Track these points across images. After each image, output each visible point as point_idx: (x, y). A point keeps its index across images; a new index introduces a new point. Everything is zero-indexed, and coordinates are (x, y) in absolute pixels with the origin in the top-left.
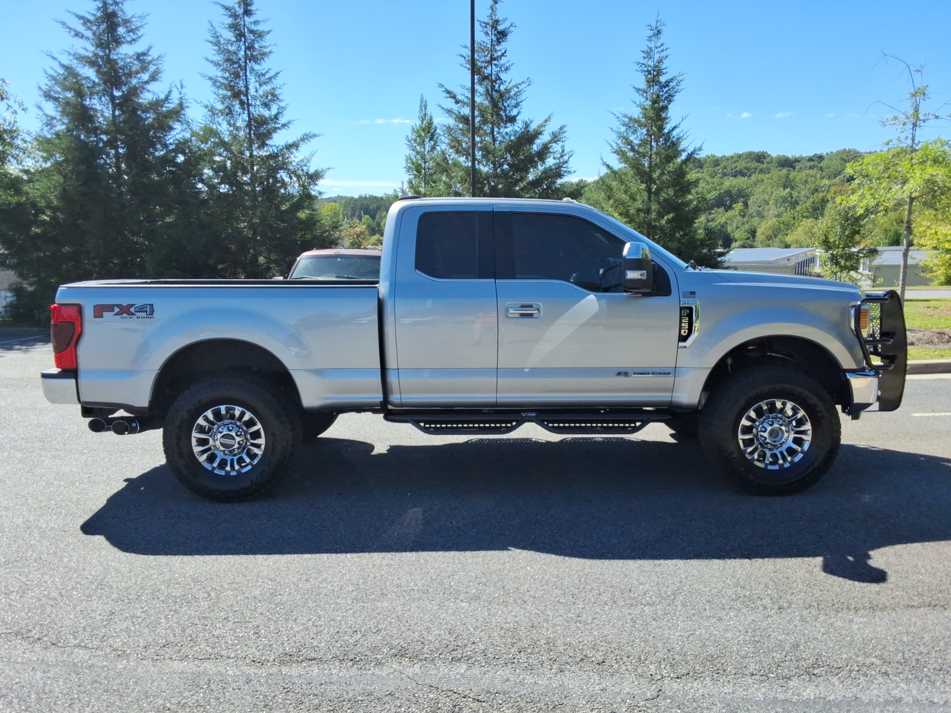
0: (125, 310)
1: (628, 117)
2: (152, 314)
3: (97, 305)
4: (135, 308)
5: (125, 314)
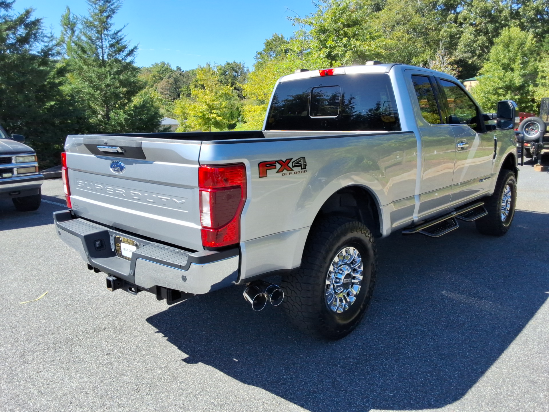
0: (285, 165)
1: (86, 19)
2: (305, 168)
3: (261, 162)
4: (293, 162)
5: (285, 170)
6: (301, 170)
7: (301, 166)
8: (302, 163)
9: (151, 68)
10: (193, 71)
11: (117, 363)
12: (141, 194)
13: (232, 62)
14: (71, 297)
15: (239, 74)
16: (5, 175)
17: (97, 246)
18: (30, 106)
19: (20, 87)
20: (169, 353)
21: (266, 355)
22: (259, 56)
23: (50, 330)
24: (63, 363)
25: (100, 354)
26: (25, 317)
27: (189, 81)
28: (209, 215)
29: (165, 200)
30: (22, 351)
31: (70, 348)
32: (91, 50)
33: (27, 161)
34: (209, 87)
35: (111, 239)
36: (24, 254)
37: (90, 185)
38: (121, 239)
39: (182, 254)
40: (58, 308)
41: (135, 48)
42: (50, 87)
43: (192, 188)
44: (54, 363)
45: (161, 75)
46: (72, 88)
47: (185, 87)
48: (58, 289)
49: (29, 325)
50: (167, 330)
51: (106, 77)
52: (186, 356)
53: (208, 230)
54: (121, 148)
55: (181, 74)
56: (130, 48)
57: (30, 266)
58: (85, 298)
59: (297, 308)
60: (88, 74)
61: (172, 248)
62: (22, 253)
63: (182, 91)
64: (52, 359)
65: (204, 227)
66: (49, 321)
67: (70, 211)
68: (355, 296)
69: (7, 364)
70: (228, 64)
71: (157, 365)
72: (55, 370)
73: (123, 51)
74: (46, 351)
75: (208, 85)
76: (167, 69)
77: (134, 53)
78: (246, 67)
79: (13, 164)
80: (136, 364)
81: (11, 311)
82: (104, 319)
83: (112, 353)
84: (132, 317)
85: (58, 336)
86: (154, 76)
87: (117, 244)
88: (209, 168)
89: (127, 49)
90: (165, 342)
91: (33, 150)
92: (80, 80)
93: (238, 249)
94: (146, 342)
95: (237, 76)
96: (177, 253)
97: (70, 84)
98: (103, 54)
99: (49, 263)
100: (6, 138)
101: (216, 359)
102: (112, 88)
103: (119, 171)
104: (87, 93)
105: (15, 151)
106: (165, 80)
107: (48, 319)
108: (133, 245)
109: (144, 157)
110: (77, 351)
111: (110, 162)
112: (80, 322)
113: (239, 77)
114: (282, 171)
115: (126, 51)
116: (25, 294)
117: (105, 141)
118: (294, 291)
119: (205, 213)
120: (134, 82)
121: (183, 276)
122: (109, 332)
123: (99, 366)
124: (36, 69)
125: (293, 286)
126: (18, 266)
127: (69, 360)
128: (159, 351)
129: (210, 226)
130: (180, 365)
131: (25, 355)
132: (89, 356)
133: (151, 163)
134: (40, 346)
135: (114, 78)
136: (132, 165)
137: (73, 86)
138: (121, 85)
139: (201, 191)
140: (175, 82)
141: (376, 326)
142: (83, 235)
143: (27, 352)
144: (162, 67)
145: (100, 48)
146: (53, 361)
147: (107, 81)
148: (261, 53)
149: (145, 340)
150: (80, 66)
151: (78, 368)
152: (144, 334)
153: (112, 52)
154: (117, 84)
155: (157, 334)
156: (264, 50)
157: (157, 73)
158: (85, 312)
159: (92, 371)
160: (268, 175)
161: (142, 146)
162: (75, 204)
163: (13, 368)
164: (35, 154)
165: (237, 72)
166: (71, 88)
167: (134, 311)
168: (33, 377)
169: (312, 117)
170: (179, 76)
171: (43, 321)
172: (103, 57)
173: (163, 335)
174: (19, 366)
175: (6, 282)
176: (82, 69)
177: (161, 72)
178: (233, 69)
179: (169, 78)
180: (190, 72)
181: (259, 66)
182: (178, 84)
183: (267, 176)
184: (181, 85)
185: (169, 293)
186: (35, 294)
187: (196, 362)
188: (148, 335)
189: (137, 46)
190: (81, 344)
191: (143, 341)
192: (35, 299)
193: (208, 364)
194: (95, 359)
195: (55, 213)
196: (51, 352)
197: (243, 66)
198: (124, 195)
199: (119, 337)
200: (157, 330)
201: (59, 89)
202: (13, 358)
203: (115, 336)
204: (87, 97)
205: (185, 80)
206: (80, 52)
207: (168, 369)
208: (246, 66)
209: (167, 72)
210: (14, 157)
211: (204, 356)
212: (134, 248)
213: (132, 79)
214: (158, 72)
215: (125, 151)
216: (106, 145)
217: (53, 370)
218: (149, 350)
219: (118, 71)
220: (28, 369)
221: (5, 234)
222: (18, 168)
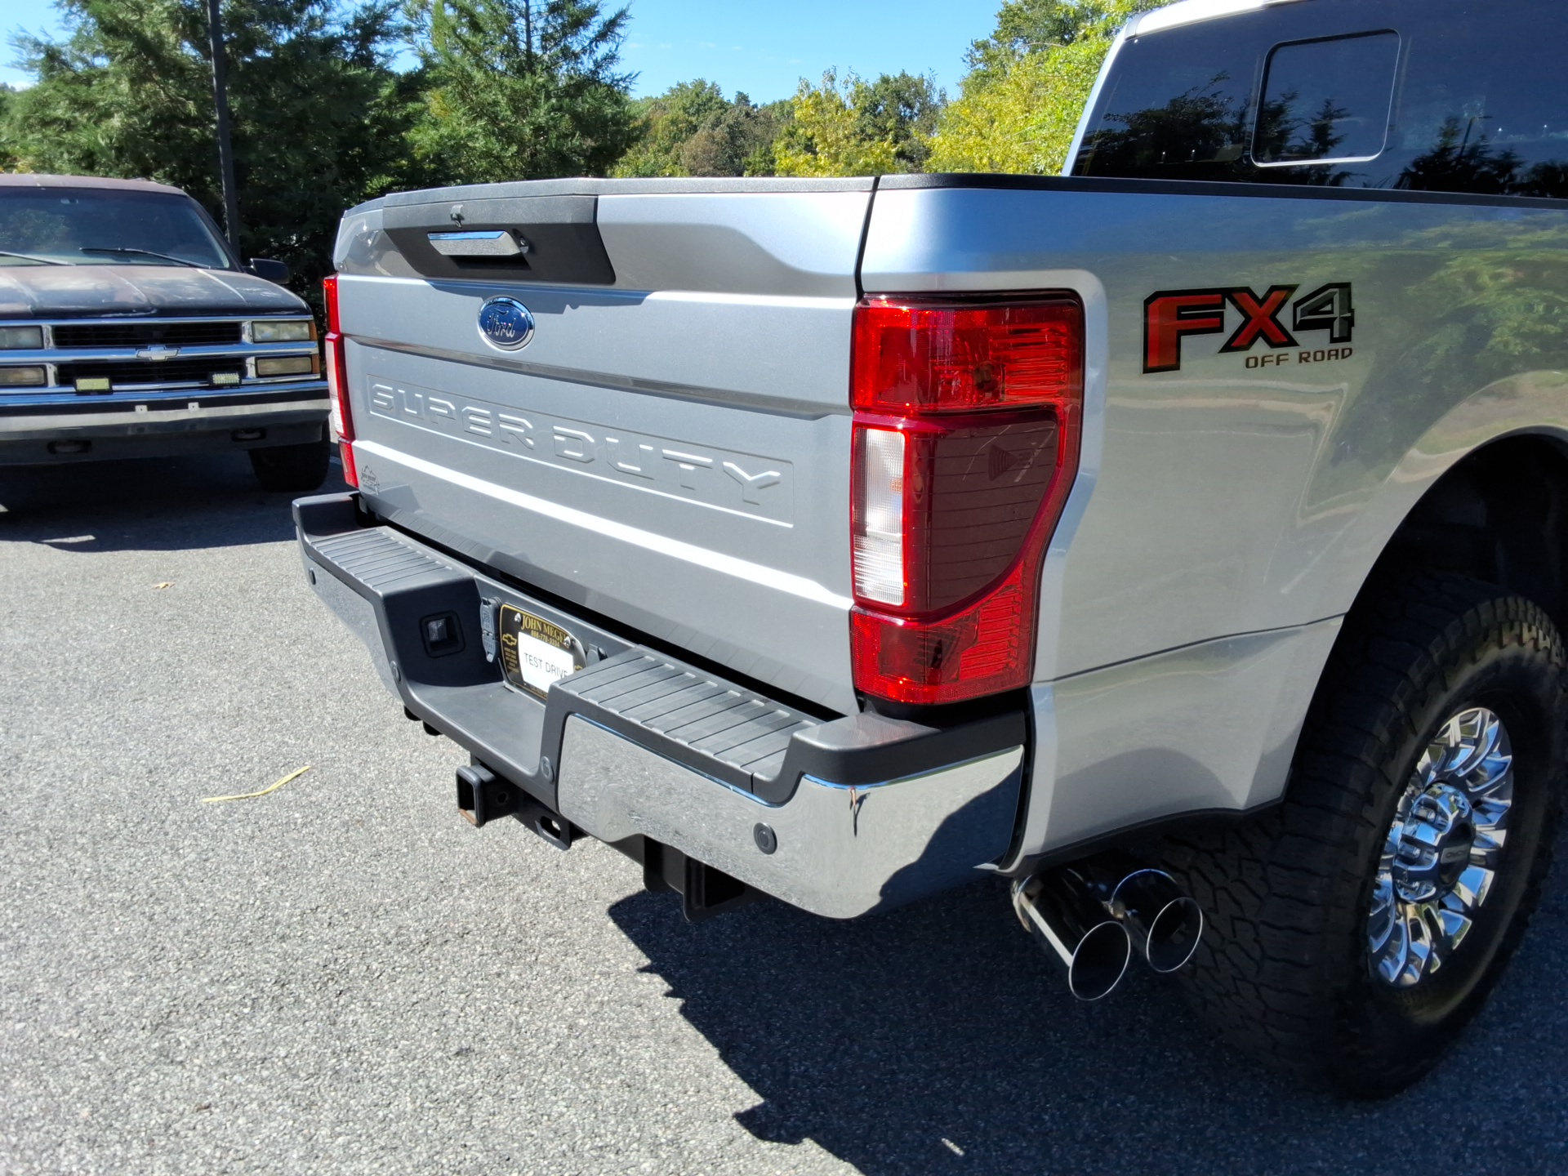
0: (1262, 317)
2: (1348, 339)
3: (1157, 295)
4: (1296, 305)
5: (1260, 340)
6: (1327, 346)
7: (1327, 324)
8: (1336, 314)
9: (666, 98)
10: (782, 103)
11: (489, 1098)
12: (592, 440)
13: (897, 76)
14: (370, 791)
15: (915, 111)
16: (219, 378)
17: (434, 637)
18: (322, 188)
19: (295, 129)
20: (689, 1076)
21: (1080, 1135)
22: (978, 55)
23: (277, 923)
24: (296, 1076)
25: (432, 1045)
26: (206, 860)
27: (770, 135)
28: (899, 546)
29: (691, 468)
30: (165, 1001)
31: (330, 1006)
32: (496, 21)
33: (287, 337)
34: (830, 146)
35: (482, 616)
36: (252, 626)
37: (414, 403)
38: (517, 617)
39: (758, 716)
40: (320, 831)
41: (622, 14)
42: (379, 133)
43: (815, 412)
44: (265, 1073)
45: (693, 119)
46: (441, 137)
47: (757, 154)
48: (333, 760)
49: (211, 894)
50: (682, 965)
51: (535, 105)
52: (751, 1099)
53: (886, 617)
54: (516, 232)
55: (748, 115)
56: (606, 14)
57: (261, 669)
58: (414, 799)
59: (1234, 965)
60: (486, 96)
61: (713, 682)
62: (246, 625)
63: (749, 164)
64: (261, 1055)
65: (863, 602)
66: (282, 882)
67: (356, 497)
68: (1468, 912)
69: (103, 1058)
70: (885, 80)
71: (641, 1129)
72: (263, 1103)
73: (586, 25)
74: (246, 1010)
75: (825, 140)
76: (711, 99)
77: (618, 30)
78: (938, 90)
79: (244, 344)
80: (562, 1115)
81: (166, 834)
82: (467, 892)
83: (476, 1047)
84: (562, 891)
85: (301, 950)
86: (674, 122)
87: (504, 637)
88: (905, 308)
89: (596, 18)
90: (674, 1018)
91: (304, 304)
92: (464, 114)
93: (1022, 716)
94: (606, 1009)
95: (911, 118)
96: (735, 705)
97: (435, 124)
98: (529, 37)
99: (320, 663)
100: (232, 269)
101: (872, 1128)
102: (553, 135)
103: (510, 340)
104: (482, 152)
105: (250, 305)
106: (702, 133)
107: (280, 876)
108: (562, 647)
109: (607, 275)
110: (355, 1023)
111: (478, 304)
112: (384, 896)
113: (916, 119)
114: (1246, 348)
115: (595, 26)
116: (225, 771)
117: (457, 208)
118: (1225, 889)
119: (877, 539)
120: (615, 120)
121: (759, 828)
122: (479, 949)
123: (421, 1106)
124: (337, 73)
125: (1223, 870)
126: (226, 666)
127: (320, 1064)
128: (653, 1060)
129: (899, 603)
130: (730, 1142)
131: (169, 1024)
132: (392, 1052)
133: (635, 298)
134: (231, 987)
135: (560, 109)
136: (561, 311)
137: (444, 131)
138: (576, 128)
139: (859, 428)
140: (732, 138)
141: (1543, 1039)
142: (380, 594)
143: (182, 1010)
144: (697, 95)
145: (521, 15)
146: (264, 1060)
147: (539, 116)
148: (984, 46)
149: (602, 1003)
150: (463, 70)
151: (347, 1103)
152: (601, 974)
153: (555, 28)
154: (566, 123)
155: (645, 978)
156: (996, 36)
157: (681, 112)
158: (405, 855)
159: (393, 1128)
160: (1183, 364)
161: (600, 220)
162: (367, 473)
163: (120, 1077)
164: (310, 317)
165: (910, 106)
166: (437, 137)
167: (572, 870)
168: (177, 1126)
169: (1260, 165)
170: (742, 119)
171: (262, 882)
172: (529, 43)
173: (667, 987)
174: (142, 1073)
175: (175, 721)
176: (470, 78)
177: (692, 111)
178: (898, 95)
179: (715, 125)
180: (773, 107)
181: (980, 82)
182: (738, 143)
183: (1176, 367)
184: (747, 146)
185: (694, 877)
186: (255, 773)
187: (793, 1138)
188: (612, 979)
189: (628, 9)
190: (371, 995)
191: (594, 1007)
192: (252, 791)
193: (840, 1155)
194: (412, 1070)
195: (298, 503)
196: (263, 1021)
197: (930, 86)
198: (531, 442)
199: (508, 975)
200: (646, 962)
201: (403, 139)
202: (129, 1030)
203: (495, 969)
204: (481, 166)
205: (758, 131)
206: (464, 31)
207: (681, 1153)
208: (938, 86)
209: (710, 109)
210: (246, 323)
211: (826, 1111)
212: (565, 661)
213: (609, 111)
214: (685, 109)
215: (532, 250)
216: (459, 226)
217: (254, 1105)
218: (613, 1049)
219: (569, 86)
220: (168, 1086)
221: (211, 560)
222: (258, 358)
